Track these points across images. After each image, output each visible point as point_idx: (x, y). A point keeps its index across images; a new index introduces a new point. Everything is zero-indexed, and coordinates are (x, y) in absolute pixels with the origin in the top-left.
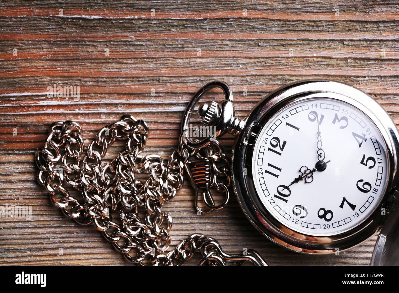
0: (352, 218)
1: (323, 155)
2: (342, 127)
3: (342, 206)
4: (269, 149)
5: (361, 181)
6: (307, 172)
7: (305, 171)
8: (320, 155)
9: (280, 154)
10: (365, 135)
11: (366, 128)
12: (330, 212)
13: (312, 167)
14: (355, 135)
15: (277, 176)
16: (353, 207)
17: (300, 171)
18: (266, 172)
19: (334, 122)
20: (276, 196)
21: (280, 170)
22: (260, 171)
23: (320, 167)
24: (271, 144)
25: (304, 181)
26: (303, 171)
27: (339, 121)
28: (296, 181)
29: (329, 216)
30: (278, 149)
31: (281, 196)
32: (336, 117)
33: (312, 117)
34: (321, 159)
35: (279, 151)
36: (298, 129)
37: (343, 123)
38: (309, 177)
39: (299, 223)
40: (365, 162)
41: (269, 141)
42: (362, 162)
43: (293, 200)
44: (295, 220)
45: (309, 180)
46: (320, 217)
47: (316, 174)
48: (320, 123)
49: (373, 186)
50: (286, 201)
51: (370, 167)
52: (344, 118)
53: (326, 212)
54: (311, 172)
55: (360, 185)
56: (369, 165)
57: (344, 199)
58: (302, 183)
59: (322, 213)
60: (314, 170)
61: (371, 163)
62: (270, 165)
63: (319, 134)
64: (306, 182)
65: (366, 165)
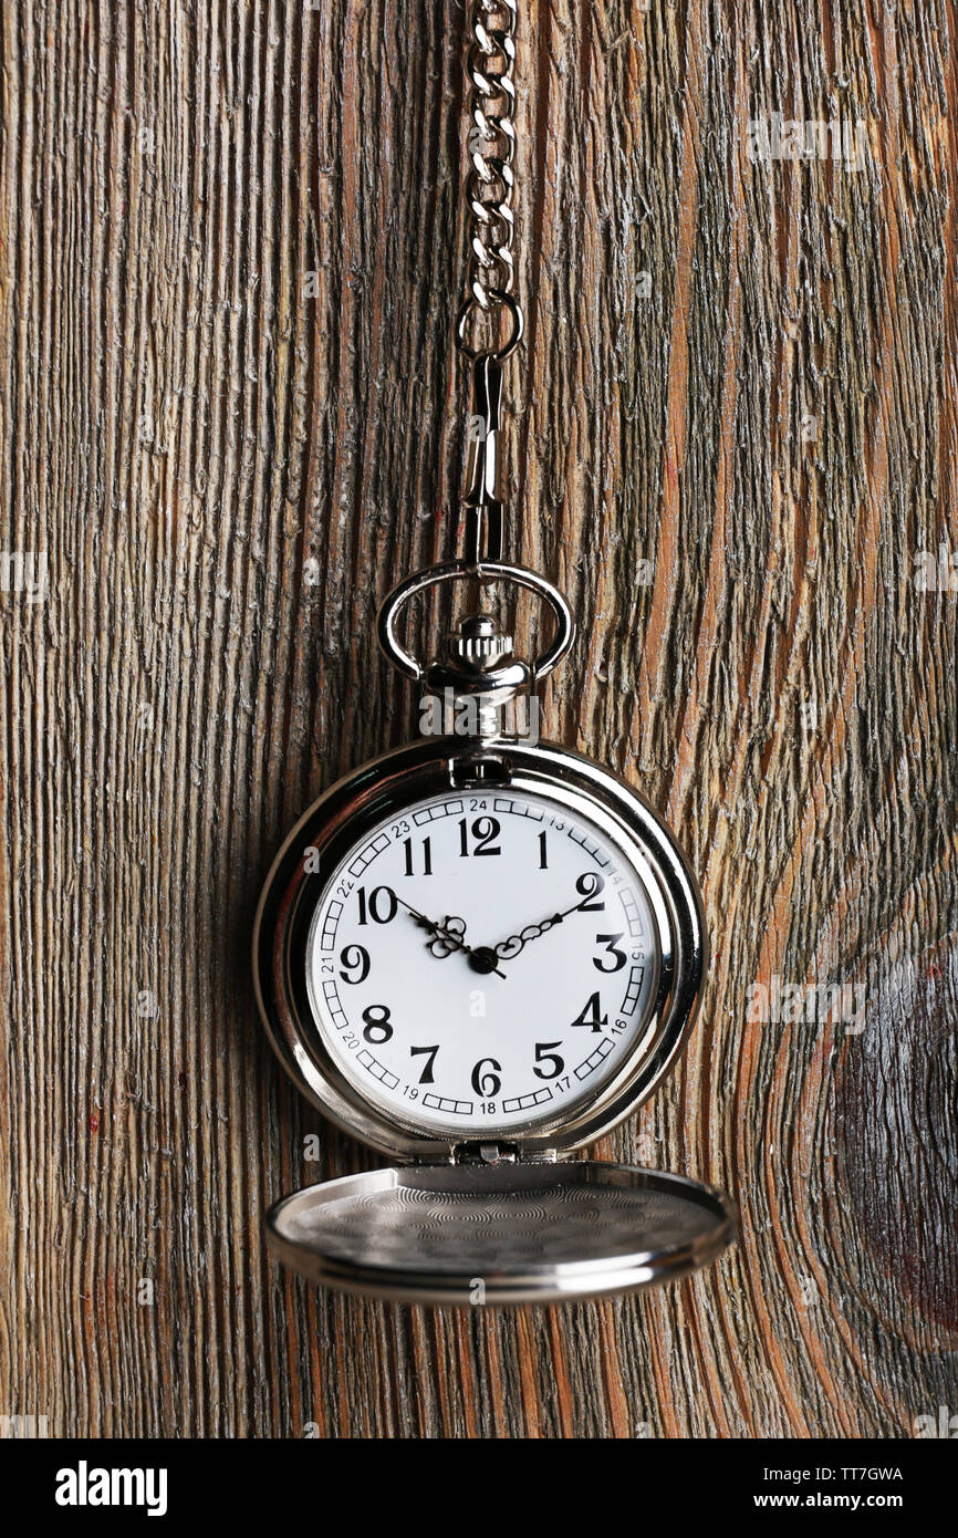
0: (401, 1088)
1: (511, 953)
2: (598, 963)
3: (415, 1051)
4: (463, 823)
5: (497, 1067)
6: (453, 936)
7: (454, 931)
8: (508, 946)
9: (464, 853)
10: (605, 1022)
11: (623, 1017)
12: (389, 1031)
13: (473, 941)
14: (595, 999)
15: (409, 872)
16: (427, 1077)
17: (448, 919)
18: (408, 843)
19: (600, 939)
20: (361, 893)
21: (428, 871)
22: (402, 829)
23: (483, 961)
24: (478, 822)
25: (428, 939)
26: (451, 926)
27: (610, 949)
28: (422, 922)
29: (377, 1033)
30: (473, 842)
31: (368, 906)
32: (615, 939)
33: (588, 884)
34: (500, 952)
35: (471, 849)
36: (544, 866)
37: (610, 961)
38: (444, 947)
39: (328, 976)
40: (543, 1053)
41: (480, 813)
42: (539, 1047)
43: (371, 936)
44: (328, 964)
45: (436, 949)
46: (366, 1015)
47: (458, 960)
48: (581, 908)
49: (497, 1099)
50: (363, 921)
51: (538, 1072)
52: (622, 959)
53: (382, 1024)
54: (459, 946)
55: (487, 1068)
56: (539, 1065)
57: (434, 1050)
58: (421, 937)
59: (377, 1015)
60: (466, 950)
61: (548, 1067)
62: (427, 843)
63: (557, 919)
64: (429, 945)
65: (539, 1058)
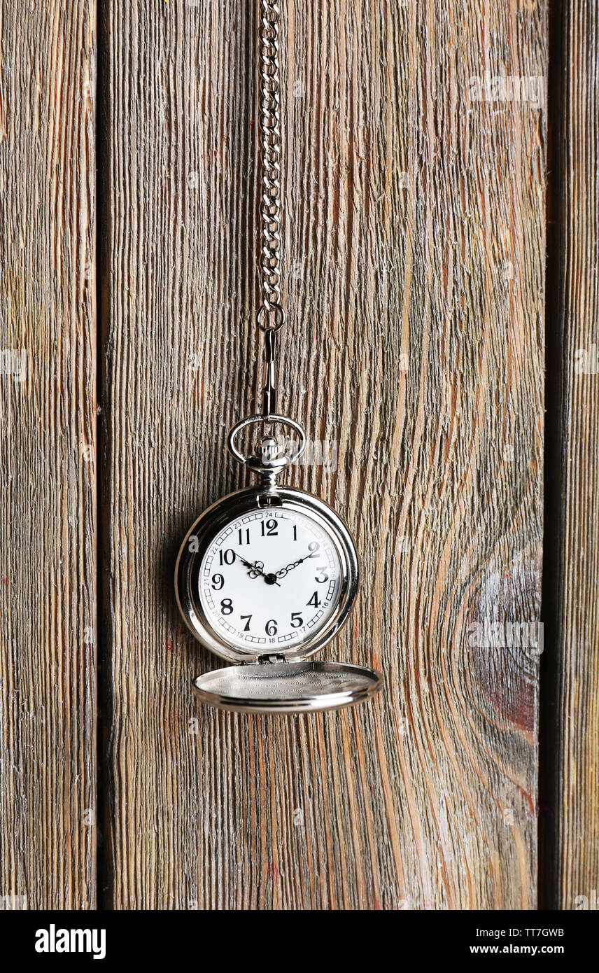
0: (236, 633)
1: (282, 575)
2: (317, 579)
3: (243, 617)
4: (263, 522)
5: (276, 623)
6: (259, 569)
7: (259, 567)
8: (281, 573)
9: (263, 535)
10: (320, 603)
11: (327, 601)
12: (232, 609)
13: (266, 571)
14: (316, 594)
15: (241, 543)
16: (247, 628)
17: (256, 562)
18: (240, 531)
19: (318, 569)
20: (221, 552)
21: (248, 543)
22: (238, 525)
23: (270, 579)
24: (269, 522)
25: (249, 570)
26: (258, 565)
27: (321, 573)
28: (246, 564)
29: (227, 610)
30: (267, 530)
31: (223, 558)
32: (324, 569)
33: (313, 547)
34: (278, 576)
35: (266, 533)
36: (295, 539)
37: (322, 578)
38: (255, 574)
39: (207, 587)
40: (294, 617)
41: (270, 518)
42: (293, 615)
43: (225, 570)
44: (207, 582)
45: (252, 575)
46: (222, 603)
47: (261, 579)
48: (310, 556)
49: (276, 637)
50: (222, 564)
51: (292, 625)
52: (327, 578)
53: (229, 607)
54: (261, 573)
55: (272, 624)
56: (293, 622)
57: (250, 617)
58: (246, 570)
59: (227, 603)
60: (264, 575)
61: (296, 622)
62: (248, 531)
63: (301, 561)
64: (249, 573)
65: (293, 619)
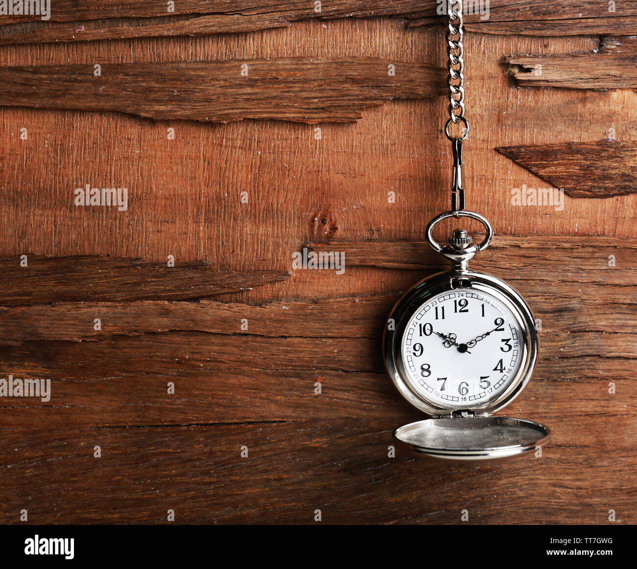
0: (434, 392)
1: (472, 345)
2: (502, 349)
3: (439, 379)
4: (455, 301)
5: (467, 385)
6: (452, 340)
7: (452, 338)
8: (471, 343)
9: (456, 312)
10: (505, 369)
11: (511, 367)
12: (430, 372)
13: (459, 342)
14: (501, 361)
15: (437, 318)
16: (443, 388)
17: (450, 334)
18: (436, 308)
19: (503, 340)
20: (420, 325)
21: (443, 318)
22: (434, 303)
23: (463, 348)
24: (461, 301)
25: (444, 341)
26: (451, 337)
27: (506, 344)
28: (441, 335)
29: (426, 373)
30: (459, 308)
31: (422, 330)
32: (508, 340)
33: (498, 322)
34: (468, 346)
35: (458, 310)
36: (483, 315)
37: (506, 348)
38: (449, 344)
39: (409, 354)
40: (483, 380)
41: (461, 298)
42: (482, 378)
43: (424, 340)
44: (409, 350)
45: (446, 344)
46: (422, 367)
47: (454, 348)
48: (496, 330)
49: (467, 396)
50: (421, 335)
51: (481, 386)
52: (510, 347)
53: (428, 370)
54: (454, 343)
55: (463, 385)
56: (482, 384)
57: (445, 379)
58: (441, 340)
59: (426, 367)
60: (457, 345)
61: (485, 385)
62: (443, 308)
63: (488, 334)
64: (444, 343)
65: (481, 382)
